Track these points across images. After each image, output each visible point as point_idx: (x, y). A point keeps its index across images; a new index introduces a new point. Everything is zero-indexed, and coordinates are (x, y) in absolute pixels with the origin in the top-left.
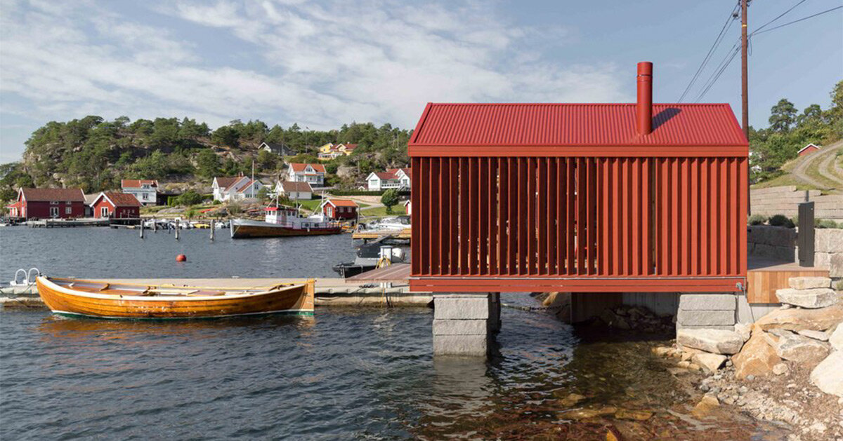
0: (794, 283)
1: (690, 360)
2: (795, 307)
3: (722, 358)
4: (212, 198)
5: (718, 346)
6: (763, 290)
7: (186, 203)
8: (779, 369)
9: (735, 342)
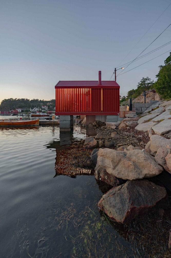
0: (129, 113)
1: (109, 128)
2: (129, 117)
3: (116, 127)
4: (30, 111)
5: (115, 125)
6: (123, 115)
7: (25, 112)
8: (128, 128)
9: (118, 124)
